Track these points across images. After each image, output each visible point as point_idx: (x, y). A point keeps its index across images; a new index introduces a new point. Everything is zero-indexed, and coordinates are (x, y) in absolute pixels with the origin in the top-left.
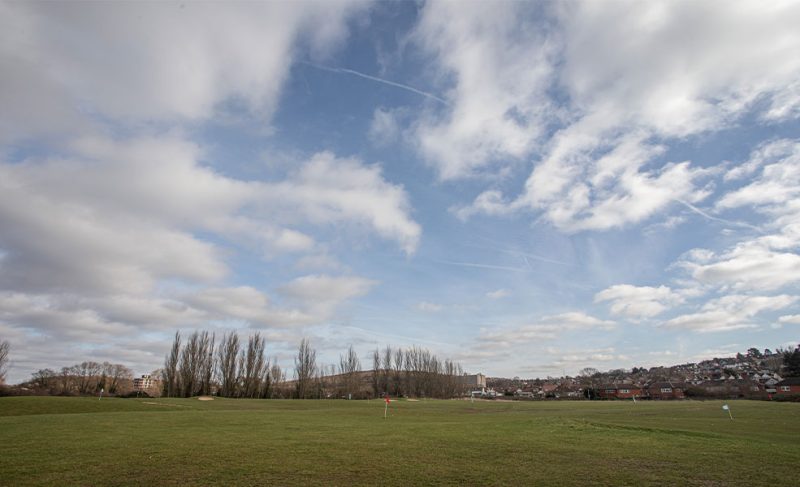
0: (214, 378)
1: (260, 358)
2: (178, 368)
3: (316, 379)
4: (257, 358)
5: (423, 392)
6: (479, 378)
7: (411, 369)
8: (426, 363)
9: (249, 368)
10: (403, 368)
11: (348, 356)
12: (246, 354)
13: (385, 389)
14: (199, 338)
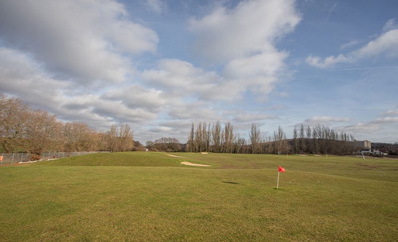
0: (211, 144)
1: (231, 133)
2: (194, 139)
3: (261, 143)
4: (230, 133)
5: (325, 151)
6: (366, 143)
7: (317, 138)
8: (327, 134)
9: (227, 138)
10: (312, 137)
11: (278, 131)
12: (224, 132)
13: (301, 149)
14: (202, 126)
